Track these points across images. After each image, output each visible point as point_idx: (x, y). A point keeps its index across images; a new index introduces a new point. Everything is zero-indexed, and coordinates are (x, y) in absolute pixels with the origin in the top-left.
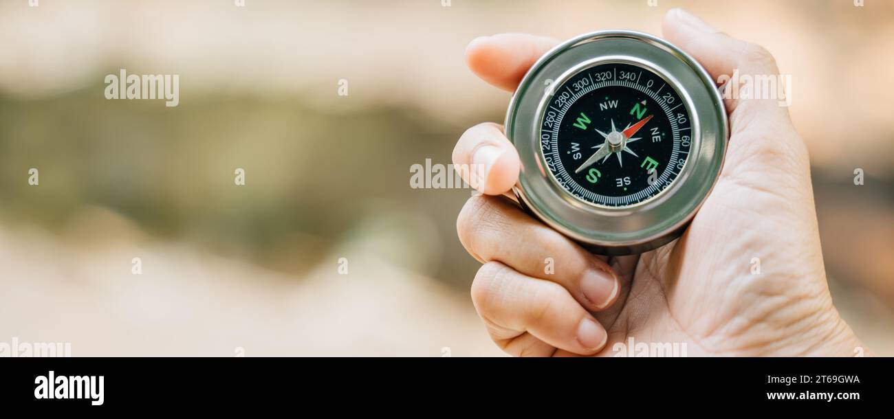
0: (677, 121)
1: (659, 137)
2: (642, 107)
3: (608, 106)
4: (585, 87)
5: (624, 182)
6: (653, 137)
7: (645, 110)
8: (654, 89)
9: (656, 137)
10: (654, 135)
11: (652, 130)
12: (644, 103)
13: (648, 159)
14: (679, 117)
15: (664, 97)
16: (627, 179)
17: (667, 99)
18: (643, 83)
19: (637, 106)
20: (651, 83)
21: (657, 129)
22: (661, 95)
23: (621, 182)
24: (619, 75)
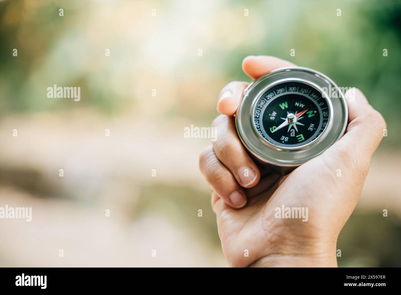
0: (323, 125)
1: (312, 129)
2: (313, 113)
3: (299, 105)
4: (293, 91)
5: (284, 139)
6: (310, 128)
7: (313, 115)
8: (322, 107)
9: (311, 128)
10: (311, 127)
11: (311, 124)
12: (315, 112)
13: (301, 135)
14: (325, 124)
15: (324, 112)
16: (287, 138)
17: (325, 114)
18: (319, 102)
19: (311, 112)
20: (322, 104)
21: (313, 125)
22: (323, 111)
23: (283, 138)
24: (311, 93)
